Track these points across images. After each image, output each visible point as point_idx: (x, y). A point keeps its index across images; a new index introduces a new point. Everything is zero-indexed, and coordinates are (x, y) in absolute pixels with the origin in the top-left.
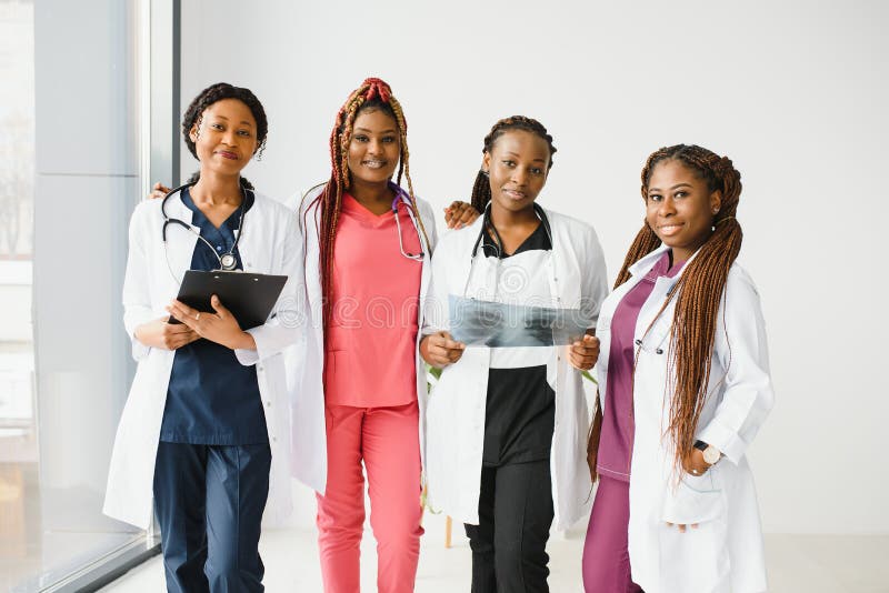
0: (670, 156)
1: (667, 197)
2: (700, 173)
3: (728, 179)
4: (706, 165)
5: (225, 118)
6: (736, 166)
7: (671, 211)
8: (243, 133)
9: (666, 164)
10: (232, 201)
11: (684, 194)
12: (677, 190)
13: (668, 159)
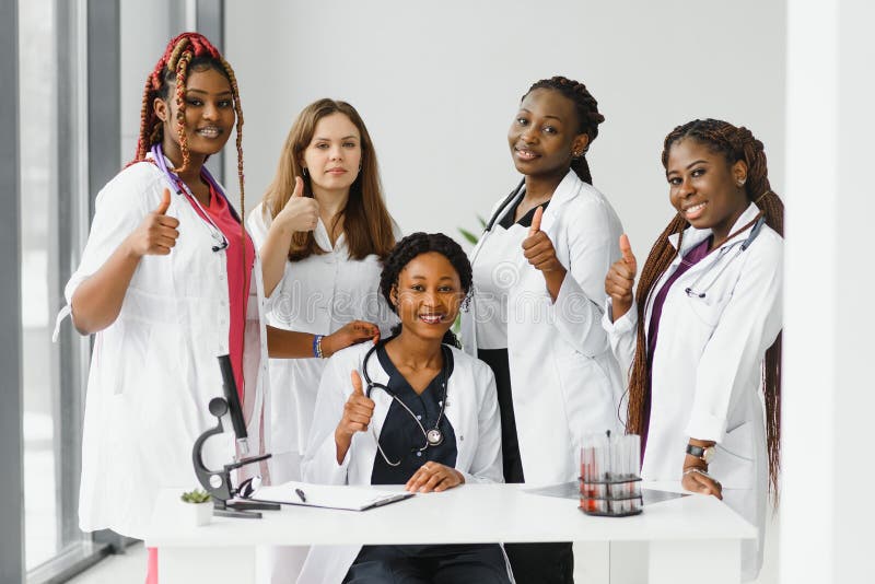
0: (683, 135)
1: (685, 179)
2: (716, 146)
3: (749, 150)
4: (721, 137)
5: (423, 278)
6: (756, 135)
7: (689, 192)
8: (445, 289)
9: (680, 143)
10: (433, 363)
11: (702, 172)
12: (694, 168)
13: (681, 139)
